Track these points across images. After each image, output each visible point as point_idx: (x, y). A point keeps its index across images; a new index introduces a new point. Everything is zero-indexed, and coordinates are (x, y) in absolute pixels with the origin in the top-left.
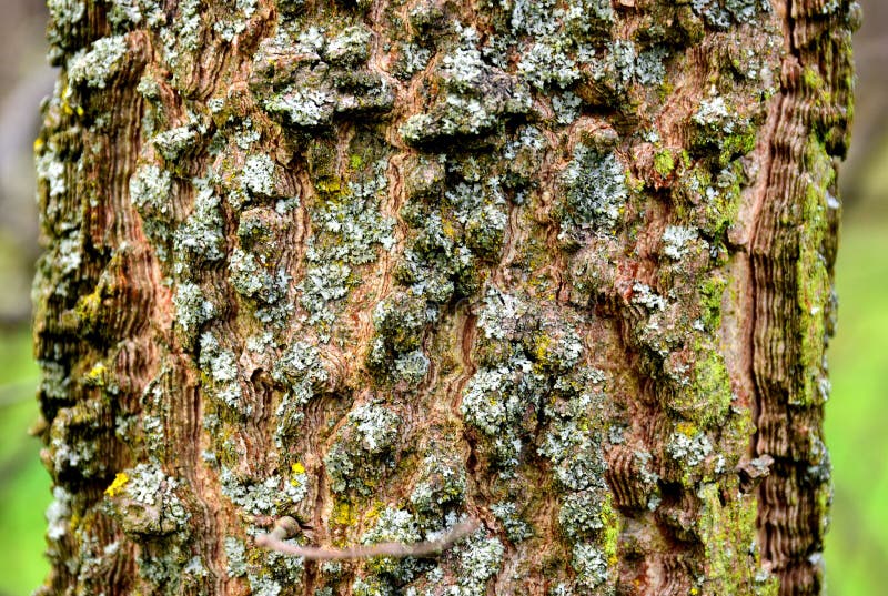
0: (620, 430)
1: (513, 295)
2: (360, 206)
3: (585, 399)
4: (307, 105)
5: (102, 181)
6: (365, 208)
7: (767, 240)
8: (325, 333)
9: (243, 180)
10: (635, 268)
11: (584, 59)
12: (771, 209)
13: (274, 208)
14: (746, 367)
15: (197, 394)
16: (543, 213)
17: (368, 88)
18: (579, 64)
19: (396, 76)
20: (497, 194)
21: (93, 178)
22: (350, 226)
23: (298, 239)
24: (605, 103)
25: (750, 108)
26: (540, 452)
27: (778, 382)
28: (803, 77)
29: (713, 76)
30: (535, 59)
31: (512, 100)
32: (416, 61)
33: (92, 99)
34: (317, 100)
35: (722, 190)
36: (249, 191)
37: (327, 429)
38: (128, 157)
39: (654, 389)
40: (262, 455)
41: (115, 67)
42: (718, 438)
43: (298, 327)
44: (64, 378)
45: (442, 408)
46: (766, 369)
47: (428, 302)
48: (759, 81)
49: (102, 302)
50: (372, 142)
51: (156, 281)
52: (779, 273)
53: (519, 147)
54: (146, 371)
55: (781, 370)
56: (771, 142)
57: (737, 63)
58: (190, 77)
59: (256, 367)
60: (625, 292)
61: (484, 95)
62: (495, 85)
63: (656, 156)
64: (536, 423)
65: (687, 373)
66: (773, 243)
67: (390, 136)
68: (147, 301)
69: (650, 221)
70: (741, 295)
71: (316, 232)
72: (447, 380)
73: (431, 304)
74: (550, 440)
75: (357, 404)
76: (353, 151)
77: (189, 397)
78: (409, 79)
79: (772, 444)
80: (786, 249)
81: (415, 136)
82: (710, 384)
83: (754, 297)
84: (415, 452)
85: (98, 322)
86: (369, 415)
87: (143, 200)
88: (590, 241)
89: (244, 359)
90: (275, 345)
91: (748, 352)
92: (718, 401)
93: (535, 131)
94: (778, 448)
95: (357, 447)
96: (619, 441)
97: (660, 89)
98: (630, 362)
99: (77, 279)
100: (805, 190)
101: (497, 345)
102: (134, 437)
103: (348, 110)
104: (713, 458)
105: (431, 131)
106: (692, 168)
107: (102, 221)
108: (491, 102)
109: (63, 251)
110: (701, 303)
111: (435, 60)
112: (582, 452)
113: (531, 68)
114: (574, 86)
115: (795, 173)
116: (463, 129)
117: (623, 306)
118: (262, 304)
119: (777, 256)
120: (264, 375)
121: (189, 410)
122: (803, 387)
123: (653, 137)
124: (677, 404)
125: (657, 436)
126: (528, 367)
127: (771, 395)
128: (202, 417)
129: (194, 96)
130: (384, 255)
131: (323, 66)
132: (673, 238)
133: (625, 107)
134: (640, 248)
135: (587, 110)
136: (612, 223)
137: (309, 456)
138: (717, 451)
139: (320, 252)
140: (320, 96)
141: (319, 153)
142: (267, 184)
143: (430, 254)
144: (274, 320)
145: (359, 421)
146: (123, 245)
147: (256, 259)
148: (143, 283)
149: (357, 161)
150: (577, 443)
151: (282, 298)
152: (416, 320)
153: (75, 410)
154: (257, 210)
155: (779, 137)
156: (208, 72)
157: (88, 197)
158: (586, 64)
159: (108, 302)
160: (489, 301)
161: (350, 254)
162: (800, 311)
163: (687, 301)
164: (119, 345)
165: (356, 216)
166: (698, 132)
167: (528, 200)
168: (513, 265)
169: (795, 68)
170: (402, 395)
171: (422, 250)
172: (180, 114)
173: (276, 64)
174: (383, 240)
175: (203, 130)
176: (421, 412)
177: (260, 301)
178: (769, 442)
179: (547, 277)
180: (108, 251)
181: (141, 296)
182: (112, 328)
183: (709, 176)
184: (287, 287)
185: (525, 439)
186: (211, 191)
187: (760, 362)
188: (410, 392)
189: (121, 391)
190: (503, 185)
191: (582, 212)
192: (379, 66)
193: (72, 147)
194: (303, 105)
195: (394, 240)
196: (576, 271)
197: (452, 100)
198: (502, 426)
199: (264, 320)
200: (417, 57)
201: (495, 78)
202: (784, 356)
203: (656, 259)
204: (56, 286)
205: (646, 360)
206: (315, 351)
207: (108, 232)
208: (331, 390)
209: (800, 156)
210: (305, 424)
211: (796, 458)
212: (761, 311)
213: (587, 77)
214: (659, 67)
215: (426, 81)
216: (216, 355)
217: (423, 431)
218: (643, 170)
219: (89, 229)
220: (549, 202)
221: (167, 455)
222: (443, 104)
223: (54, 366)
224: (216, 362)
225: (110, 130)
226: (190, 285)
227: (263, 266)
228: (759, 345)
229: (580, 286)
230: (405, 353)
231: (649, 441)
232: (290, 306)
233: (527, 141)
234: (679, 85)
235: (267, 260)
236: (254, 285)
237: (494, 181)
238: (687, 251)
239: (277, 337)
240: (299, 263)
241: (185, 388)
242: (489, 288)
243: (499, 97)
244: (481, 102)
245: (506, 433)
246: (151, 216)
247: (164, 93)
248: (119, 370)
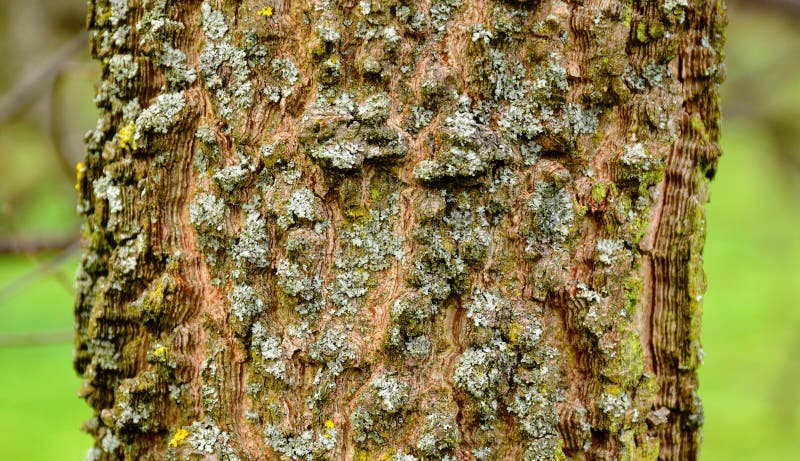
0: (563, 391)
1: (491, 293)
2: (378, 227)
3: (544, 370)
4: (344, 153)
5: (160, 203)
6: (381, 229)
7: (664, 246)
8: (350, 322)
9: (290, 208)
10: (575, 270)
11: (546, 117)
12: (668, 222)
13: (313, 228)
14: (647, 342)
15: (241, 368)
16: (514, 231)
17: (388, 141)
18: (542, 122)
19: (408, 131)
20: (483, 219)
21: (153, 201)
22: (370, 243)
23: (329, 252)
24: (559, 150)
25: (661, 151)
26: (509, 409)
27: (671, 353)
28: (691, 123)
29: (634, 127)
30: (510, 118)
31: (499, 150)
32: (422, 119)
33: (155, 141)
34: (352, 150)
35: (639, 212)
36: (295, 216)
37: (350, 395)
38: (180, 185)
39: (588, 360)
40: (299, 415)
41: (177, 118)
42: (633, 396)
43: (329, 318)
44: (115, 354)
45: (437, 378)
46: (662, 342)
47: (432, 300)
48: (666, 130)
49: (164, 297)
50: (387, 180)
51: (205, 280)
52: (674, 271)
53: (500, 183)
54: (194, 349)
55: (673, 344)
56: (666, 172)
57: (652, 118)
58: (244, 129)
59: (296, 348)
60: (571, 289)
61: (479, 147)
62: (486, 139)
63: (592, 188)
64: (508, 388)
65: (615, 349)
66: (670, 248)
67: (401, 174)
68: (197, 297)
69: (586, 235)
70: (645, 287)
71: (343, 246)
72: (441, 357)
73: (435, 301)
74: (517, 400)
75: (375, 376)
76: (373, 186)
77: (236, 371)
78: (416, 133)
79: (665, 398)
80: (679, 253)
81: (427, 178)
82: (629, 356)
83: (654, 289)
84: (417, 411)
85: (161, 313)
86: (386, 384)
87: (201, 220)
88: (547, 252)
89: (286, 342)
90: (310, 331)
91: (649, 330)
92: (635, 368)
93: (509, 171)
94: (669, 401)
95: (377, 408)
96: (561, 399)
97: (595, 137)
98: (570, 341)
99: (134, 277)
100: (693, 208)
101: (483, 331)
102: (186, 400)
103: (375, 157)
104: (631, 412)
105: (437, 173)
106: (618, 196)
107: (159, 234)
108: (484, 152)
109: (121, 256)
110: (625, 296)
111: (438, 119)
112: (542, 409)
113: (508, 125)
114: (538, 137)
115: (686, 195)
116: (464, 172)
117: (570, 299)
118: (302, 301)
119: (673, 258)
120: (302, 355)
121: (236, 380)
122: (690, 356)
123: (590, 173)
124: (606, 372)
125: (591, 396)
126: (503, 346)
127: (665, 362)
128: (245, 385)
129: (246, 142)
130: (395, 264)
131: (356, 124)
132: (605, 248)
133: (574, 152)
134: (579, 256)
135: (546, 154)
136: (563, 239)
137: (337, 415)
138: (633, 406)
139: (346, 261)
140: (354, 147)
141: (350, 189)
142: (309, 212)
143: (434, 264)
144: (309, 312)
145: (378, 389)
146: (178, 253)
147: (300, 268)
148: (194, 282)
149: (375, 193)
150: (538, 402)
151: (317, 297)
152: (424, 313)
153: (137, 380)
154: (300, 231)
155: (672, 168)
156: (257, 125)
157: (149, 216)
158: (547, 121)
159: (169, 298)
160: (475, 298)
161: (369, 263)
162: (689, 299)
163: (615, 296)
164: (176, 330)
165: (374, 235)
166: (624, 170)
167: (502, 221)
168: (490, 271)
169: (685, 116)
170: (410, 369)
171: (429, 262)
172: (231, 154)
173: (321, 123)
174: (396, 253)
175: (253, 168)
176: (422, 380)
177: (300, 298)
178: (663, 397)
179: (515, 279)
180: (165, 257)
181: (193, 292)
182: (171, 318)
183: (630, 201)
184: (321, 288)
185: (499, 400)
186: (258, 215)
187: (657, 336)
188: (417, 367)
189: (178, 366)
190: (487, 213)
191: (543, 231)
192: (395, 122)
193: (127, 175)
194: (341, 154)
195: (404, 253)
196: (538, 275)
197: (455, 150)
198: (486, 391)
199: (302, 313)
200: (423, 116)
201: (486, 134)
202: (676, 333)
203: (591, 263)
204: (113, 283)
205: (585, 340)
206: (343, 336)
207: (165, 243)
208: (357, 366)
209: (689, 183)
210: (335, 392)
211: (682, 408)
212: (659, 300)
213: (549, 132)
214: (595, 120)
215: (431, 135)
216: (265, 340)
217: (423, 395)
218: (583, 198)
219: (150, 240)
220: (519, 224)
221: (221, 415)
222: (447, 154)
223: (106, 344)
224: (265, 345)
225: (168, 164)
226: (246, 287)
227: (305, 273)
228: (657, 325)
229: (541, 286)
230: (413, 338)
231: (584, 400)
232: (323, 303)
233: (505, 179)
234: (608, 133)
235: (308, 269)
236: (298, 287)
237: (481, 209)
238: (616, 258)
239: (312, 325)
240: (329, 269)
241: (233, 363)
242: (475, 289)
243: (489, 150)
244: (477, 152)
245: (488, 396)
246: (206, 232)
247: (219, 139)
248: (175, 349)
